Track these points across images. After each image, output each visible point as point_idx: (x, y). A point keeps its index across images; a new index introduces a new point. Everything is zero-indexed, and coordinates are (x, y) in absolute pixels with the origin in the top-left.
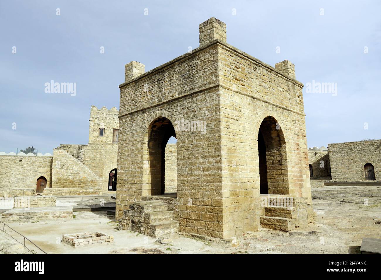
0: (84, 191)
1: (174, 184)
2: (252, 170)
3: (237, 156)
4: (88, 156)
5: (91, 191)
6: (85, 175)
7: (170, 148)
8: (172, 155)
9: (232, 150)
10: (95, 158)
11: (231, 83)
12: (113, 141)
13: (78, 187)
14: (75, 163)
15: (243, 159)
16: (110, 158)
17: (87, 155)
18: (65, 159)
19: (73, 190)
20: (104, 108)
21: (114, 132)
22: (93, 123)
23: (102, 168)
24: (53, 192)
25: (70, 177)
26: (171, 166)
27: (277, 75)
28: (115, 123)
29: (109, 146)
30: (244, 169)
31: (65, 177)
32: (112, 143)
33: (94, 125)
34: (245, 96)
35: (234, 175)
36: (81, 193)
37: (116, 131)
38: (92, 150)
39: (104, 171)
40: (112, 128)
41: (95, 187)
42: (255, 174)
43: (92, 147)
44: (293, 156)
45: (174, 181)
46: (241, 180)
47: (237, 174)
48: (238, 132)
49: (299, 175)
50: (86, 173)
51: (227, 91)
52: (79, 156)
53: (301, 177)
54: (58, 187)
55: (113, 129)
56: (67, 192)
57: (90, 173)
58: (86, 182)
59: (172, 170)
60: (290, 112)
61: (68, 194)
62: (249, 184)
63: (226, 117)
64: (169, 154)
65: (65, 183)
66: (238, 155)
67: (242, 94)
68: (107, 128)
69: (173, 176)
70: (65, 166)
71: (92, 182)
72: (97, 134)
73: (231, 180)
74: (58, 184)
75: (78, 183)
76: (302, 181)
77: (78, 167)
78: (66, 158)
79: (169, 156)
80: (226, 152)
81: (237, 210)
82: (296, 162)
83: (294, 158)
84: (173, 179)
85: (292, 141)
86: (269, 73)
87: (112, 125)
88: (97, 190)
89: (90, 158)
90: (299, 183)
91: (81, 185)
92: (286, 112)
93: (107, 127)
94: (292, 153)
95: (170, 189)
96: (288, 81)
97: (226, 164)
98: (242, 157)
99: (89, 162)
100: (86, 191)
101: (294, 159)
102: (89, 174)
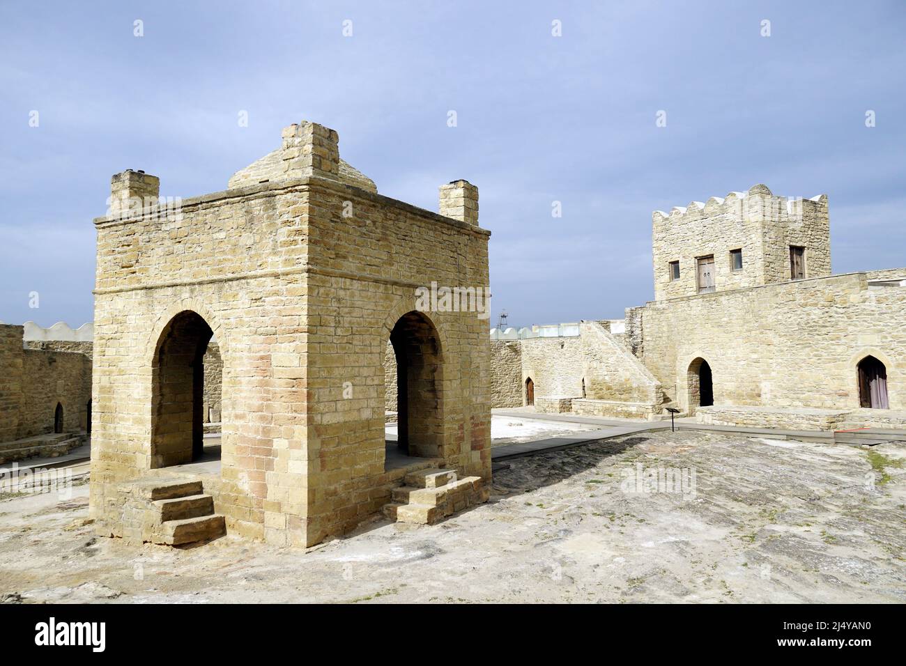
0: (623, 408)
1: (848, 404)
2: (139, 421)
3: (113, 398)
4: (648, 330)
5: (633, 409)
6: (628, 374)
7: (827, 291)
8: (837, 313)
9: (108, 390)
10: (660, 335)
11: (114, 279)
12: (700, 288)
13: (620, 399)
14: (609, 349)
15: (123, 402)
16: (687, 332)
17: (647, 328)
18: (597, 342)
19: (608, 406)
20: (674, 212)
21: (699, 265)
22: (658, 252)
23: (673, 357)
24: (583, 407)
25: (607, 378)
26: (836, 347)
27: (211, 206)
28: (696, 243)
29: (683, 304)
30: (122, 419)
31: (601, 378)
32: (695, 293)
33: (659, 256)
34: (134, 292)
35: (107, 427)
36: (620, 413)
37: (703, 262)
38: (654, 317)
39: (678, 363)
40: (691, 256)
41: (644, 401)
42: (141, 427)
43: (653, 310)
44: (241, 392)
45: (846, 395)
46: (119, 436)
47: (112, 425)
48: (117, 359)
49: (259, 437)
50: (627, 370)
51: (105, 296)
52: (632, 332)
53: (269, 442)
54: (593, 397)
55: (696, 258)
56: (601, 408)
57: (635, 369)
58: (629, 390)
59: (839, 360)
60: (243, 281)
61: (602, 413)
62: (130, 443)
63: (102, 338)
64: (827, 309)
65: (601, 389)
66: (114, 396)
67: (127, 291)
68: (684, 260)
69: (843, 379)
70: (598, 357)
71: (638, 389)
72: (667, 276)
73: (103, 435)
74: (593, 392)
75: (618, 390)
76: (269, 452)
77: (615, 357)
78: (597, 340)
79: (826, 314)
80: (97, 393)
81: (108, 480)
82: (249, 404)
83: (243, 395)
84: (842, 388)
85: (246, 354)
86: (192, 215)
87: (691, 248)
88: (643, 410)
89: (652, 335)
90: (257, 456)
91: (622, 397)
92: (231, 287)
93: (684, 257)
94: (241, 383)
95: (797, 420)
96: (248, 200)
97: (97, 410)
98: (122, 399)
99: (652, 344)
100: (625, 409)
101: (245, 398)
102: (633, 372)
